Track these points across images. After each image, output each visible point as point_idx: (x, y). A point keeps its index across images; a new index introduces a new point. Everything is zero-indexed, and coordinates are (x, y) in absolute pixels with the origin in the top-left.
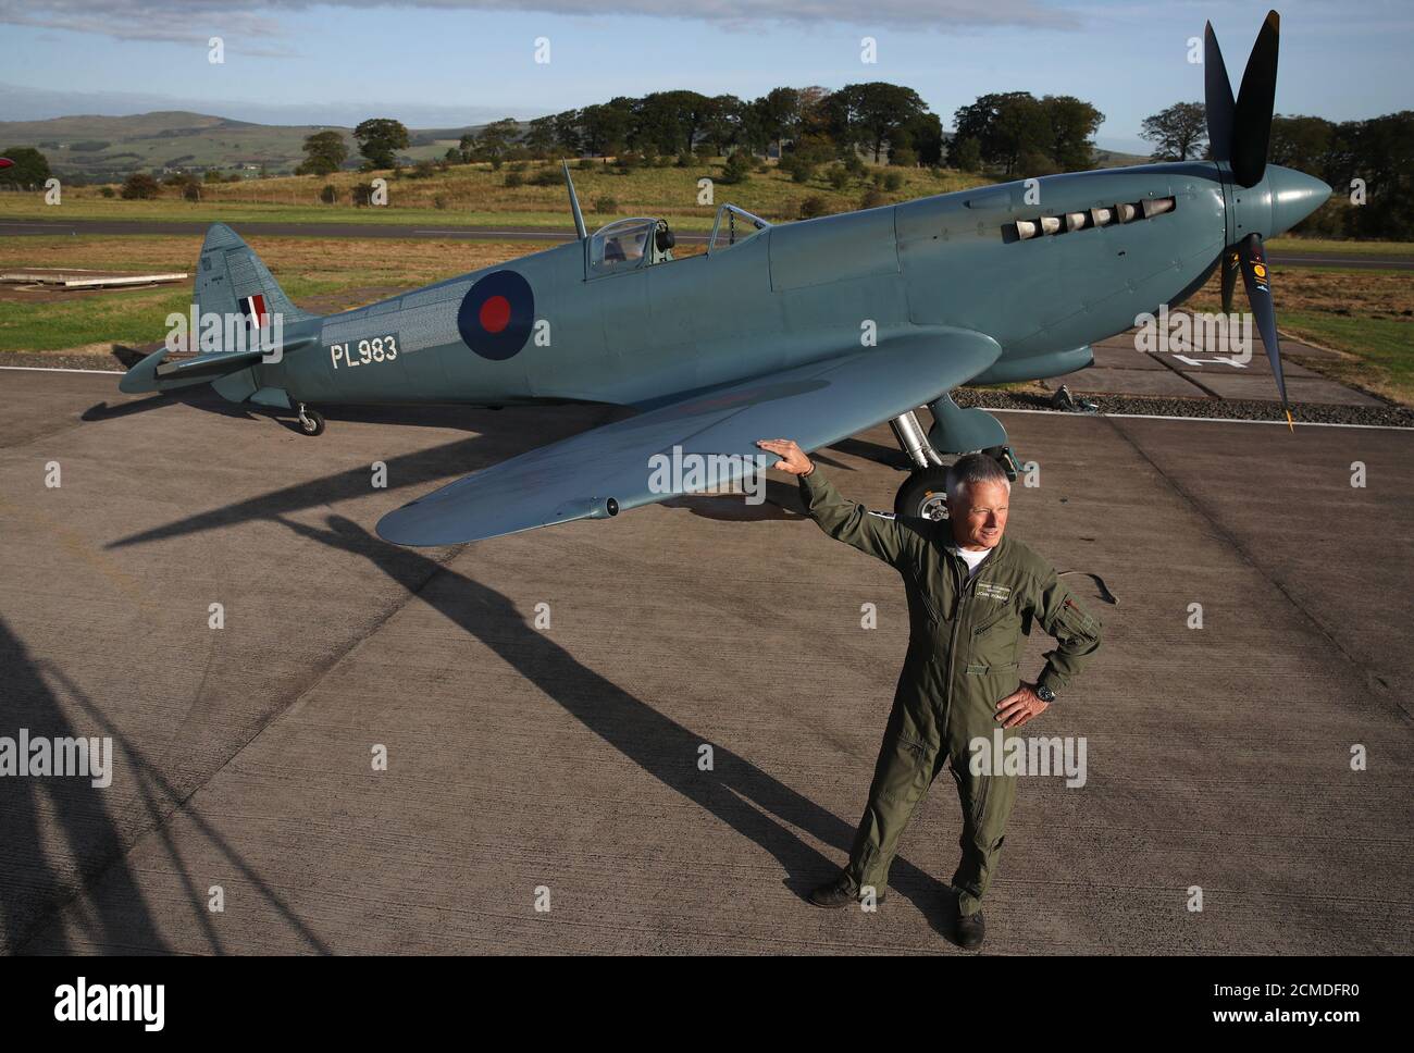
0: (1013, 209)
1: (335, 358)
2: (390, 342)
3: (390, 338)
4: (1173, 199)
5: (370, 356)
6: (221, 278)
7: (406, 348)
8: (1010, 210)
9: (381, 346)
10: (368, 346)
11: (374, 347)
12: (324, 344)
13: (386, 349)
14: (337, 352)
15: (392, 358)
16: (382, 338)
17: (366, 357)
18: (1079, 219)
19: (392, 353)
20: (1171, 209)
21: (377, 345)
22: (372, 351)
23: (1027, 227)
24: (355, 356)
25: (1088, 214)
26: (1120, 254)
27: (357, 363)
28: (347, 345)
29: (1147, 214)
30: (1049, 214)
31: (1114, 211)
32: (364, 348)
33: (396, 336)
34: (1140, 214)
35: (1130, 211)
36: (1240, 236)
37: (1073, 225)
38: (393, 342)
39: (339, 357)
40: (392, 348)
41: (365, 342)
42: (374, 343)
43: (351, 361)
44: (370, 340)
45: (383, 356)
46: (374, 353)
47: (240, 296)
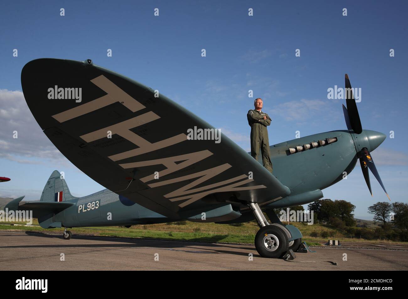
0: (288, 145)
1: (79, 209)
2: (97, 202)
3: (98, 201)
4: (336, 138)
5: (90, 208)
6: (52, 187)
7: (102, 204)
8: (287, 146)
9: (94, 204)
10: (90, 205)
11: (92, 205)
12: (77, 205)
13: (96, 205)
14: (80, 207)
15: (97, 208)
16: (95, 202)
17: (89, 208)
18: (308, 146)
19: (97, 206)
20: (336, 141)
21: (93, 204)
22: (91, 206)
23: (292, 150)
24: (86, 208)
25: (311, 145)
26: (323, 155)
27: (86, 211)
28: (84, 205)
29: (329, 142)
30: (299, 146)
31: (319, 143)
32: (89, 205)
33: (99, 201)
34: (327, 143)
35: (324, 142)
36: (360, 149)
37: (306, 147)
38: (98, 203)
39: (81, 209)
40: (98, 205)
41: (90, 203)
42: (92, 203)
43: (84, 210)
44: (91, 203)
45: (94, 207)
46: (92, 207)
47: (56, 192)
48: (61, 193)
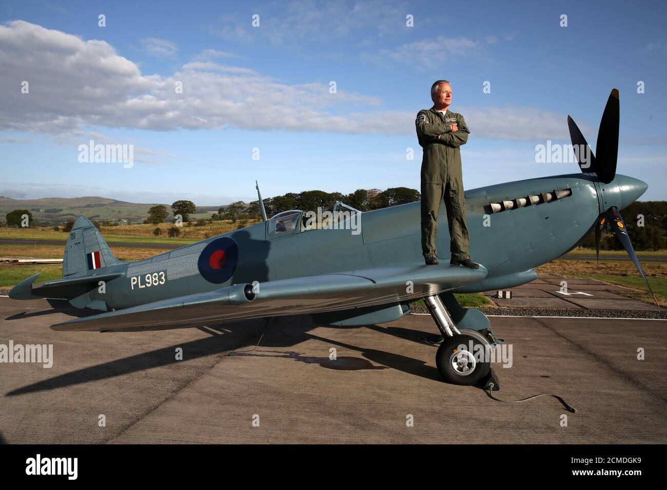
0: (488, 198)
1: (133, 283)
2: (162, 275)
3: (162, 273)
4: (570, 190)
5: (151, 283)
6: (79, 243)
7: (170, 278)
8: (486, 198)
9: (157, 277)
10: (150, 277)
11: (153, 278)
12: (128, 277)
13: (160, 279)
14: (134, 280)
15: (162, 283)
16: (158, 273)
17: (149, 283)
18: (523, 201)
19: (162, 281)
20: (570, 194)
21: (155, 277)
22: (152, 279)
23: (496, 206)
24: (143, 282)
25: (528, 199)
26: (546, 218)
27: (144, 286)
28: (139, 277)
29: (558, 197)
30: (507, 199)
31: (541, 196)
32: (148, 278)
33: (165, 272)
34: (554, 198)
35: (549, 196)
36: (606, 208)
37: (520, 204)
38: (164, 275)
39: (135, 283)
40: (163, 278)
41: (149, 275)
42: (153, 276)
43: (141, 285)
44: (152, 274)
45: (158, 282)
46: (153, 281)
47: (88, 252)
48: (97, 254)
